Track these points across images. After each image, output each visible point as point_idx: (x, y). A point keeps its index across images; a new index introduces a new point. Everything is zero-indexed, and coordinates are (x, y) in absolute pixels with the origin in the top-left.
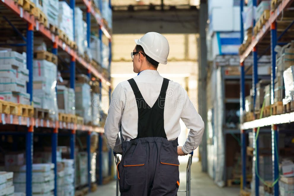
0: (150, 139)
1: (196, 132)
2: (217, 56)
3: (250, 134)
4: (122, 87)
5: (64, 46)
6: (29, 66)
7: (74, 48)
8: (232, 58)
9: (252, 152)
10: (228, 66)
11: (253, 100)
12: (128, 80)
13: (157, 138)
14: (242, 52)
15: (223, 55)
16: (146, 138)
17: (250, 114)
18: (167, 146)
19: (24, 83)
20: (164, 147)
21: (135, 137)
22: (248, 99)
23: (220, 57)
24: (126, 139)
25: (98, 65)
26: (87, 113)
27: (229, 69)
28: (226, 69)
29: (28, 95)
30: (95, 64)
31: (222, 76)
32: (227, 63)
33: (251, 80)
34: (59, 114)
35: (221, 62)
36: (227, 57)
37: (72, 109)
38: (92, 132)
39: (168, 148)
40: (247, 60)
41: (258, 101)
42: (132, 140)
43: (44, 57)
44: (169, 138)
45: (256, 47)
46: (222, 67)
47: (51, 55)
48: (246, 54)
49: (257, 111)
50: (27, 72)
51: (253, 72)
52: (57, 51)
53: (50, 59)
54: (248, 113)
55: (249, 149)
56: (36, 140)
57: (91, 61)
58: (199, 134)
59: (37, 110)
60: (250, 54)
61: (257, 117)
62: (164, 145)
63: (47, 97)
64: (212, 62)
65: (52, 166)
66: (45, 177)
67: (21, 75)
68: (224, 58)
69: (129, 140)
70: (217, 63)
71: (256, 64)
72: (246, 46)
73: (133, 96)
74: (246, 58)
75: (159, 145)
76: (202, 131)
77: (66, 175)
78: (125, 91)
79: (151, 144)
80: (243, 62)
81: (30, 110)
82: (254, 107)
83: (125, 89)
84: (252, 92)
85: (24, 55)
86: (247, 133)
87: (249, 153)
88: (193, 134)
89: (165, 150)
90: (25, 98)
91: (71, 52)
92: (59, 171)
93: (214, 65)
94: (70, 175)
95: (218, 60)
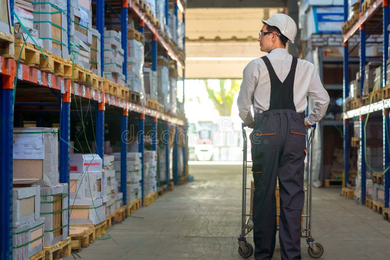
0: (281, 111)
1: (322, 104)
2: (313, 34)
3: (355, 122)
4: (255, 63)
5: (149, 24)
6: (124, 46)
7: (157, 26)
8: (331, 37)
9: (358, 143)
10: (327, 46)
11: (360, 84)
12: (261, 58)
13: (287, 110)
14: (346, 30)
15: (321, 33)
16: (277, 110)
17: (357, 101)
18: (296, 118)
19: (121, 64)
20: (293, 118)
21: (267, 109)
22: (353, 83)
23: (318, 36)
24: (258, 111)
25: (174, 45)
26: (167, 100)
27: (328, 50)
28: (324, 50)
29: (124, 76)
30: (172, 44)
31: (319, 58)
32: (326, 43)
33: (358, 63)
34: (146, 99)
35: (318, 42)
36: (325, 36)
37: (155, 94)
38: (170, 123)
39: (297, 119)
40: (351, 40)
41: (366, 85)
42: (264, 112)
43: (134, 36)
44: (298, 110)
45: (364, 25)
46: (320, 47)
47: (139, 34)
48: (352, 33)
49: (365, 96)
50: (122, 51)
51: (360, 54)
52: (144, 29)
53: (139, 38)
54: (353, 99)
55: (354, 139)
56: (107, 131)
57: (170, 41)
58: (324, 106)
59: (131, 93)
60: (357, 33)
61: (364, 103)
62: (294, 116)
63: (137, 79)
64: (306, 42)
65: (140, 155)
66: (135, 166)
67: (118, 55)
68: (321, 37)
69: (261, 112)
70: (313, 42)
71: (364, 44)
72: (351, 23)
73: (267, 72)
74: (351, 37)
75: (289, 116)
76: (326, 105)
77: (151, 167)
78: (259, 67)
79: (282, 116)
80: (347, 42)
81: (126, 92)
82: (362, 91)
83: (259, 65)
84: (358, 76)
85: (120, 33)
86: (350, 122)
87: (353, 145)
88: (319, 106)
89: (295, 121)
90: (122, 79)
91: (154, 30)
92: (145, 162)
93: (310, 46)
94: (154, 167)
95: (315, 40)
